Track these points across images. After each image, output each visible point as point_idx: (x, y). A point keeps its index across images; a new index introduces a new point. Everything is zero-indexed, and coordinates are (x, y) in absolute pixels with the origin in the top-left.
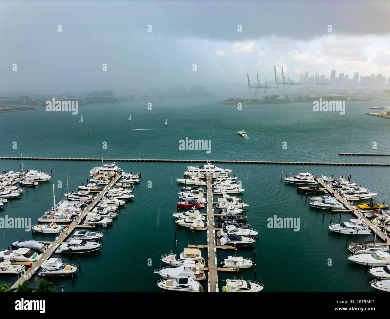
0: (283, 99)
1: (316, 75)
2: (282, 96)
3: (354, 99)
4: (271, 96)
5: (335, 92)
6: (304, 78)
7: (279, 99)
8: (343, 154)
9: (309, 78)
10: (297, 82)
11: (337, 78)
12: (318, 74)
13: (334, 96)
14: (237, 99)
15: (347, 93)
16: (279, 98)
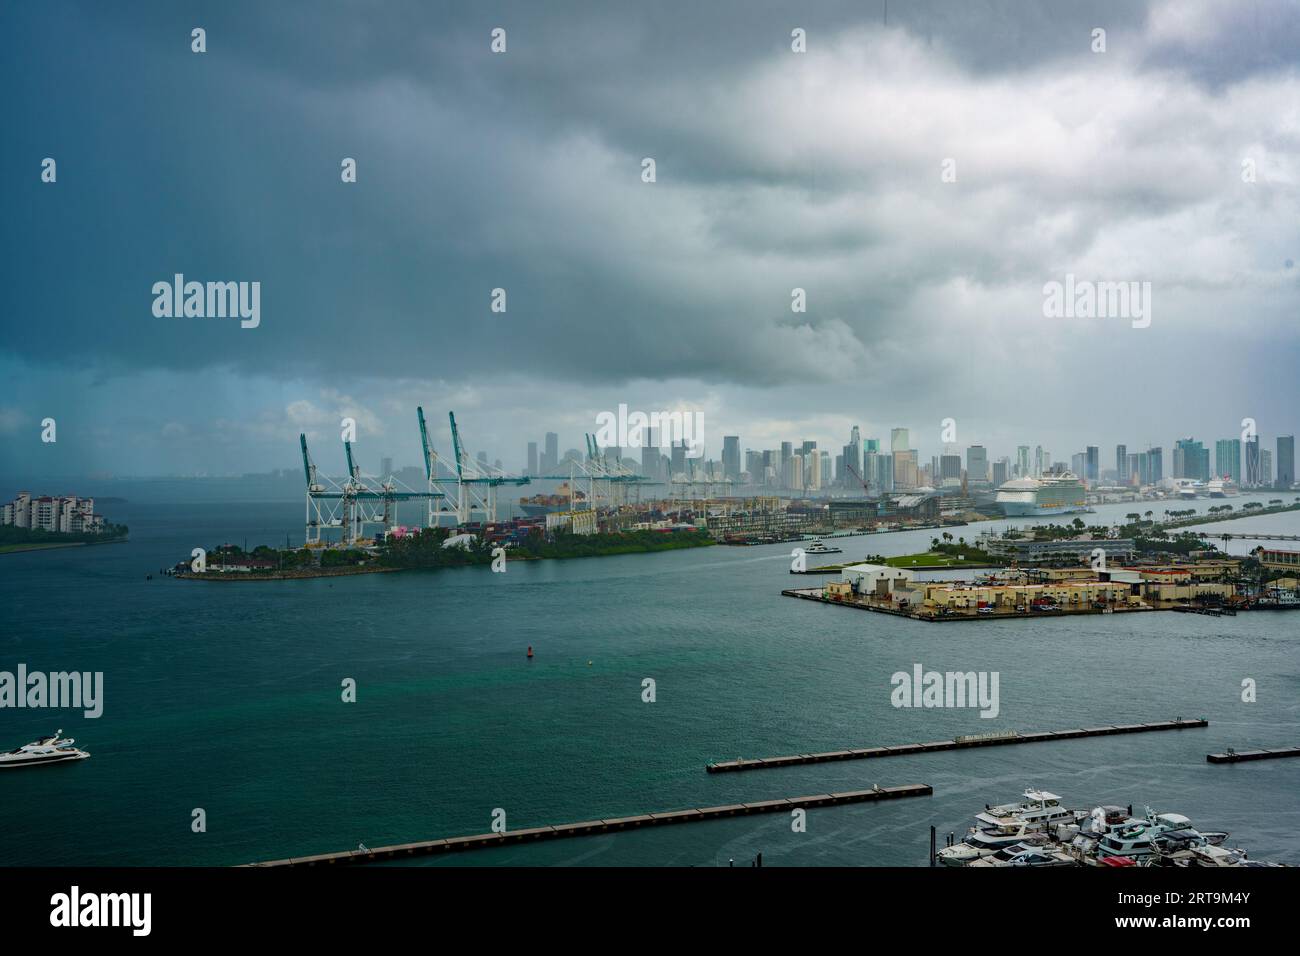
0: (467, 547)
1: (589, 445)
2: (460, 532)
3: (736, 535)
4: (411, 535)
5: (665, 513)
6: (542, 454)
7: (450, 547)
8: (720, 765)
9: (561, 456)
10: (519, 474)
11: (664, 457)
12: (595, 442)
13: (664, 527)
14: (257, 550)
15: (709, 514)
16: (449, 542)
